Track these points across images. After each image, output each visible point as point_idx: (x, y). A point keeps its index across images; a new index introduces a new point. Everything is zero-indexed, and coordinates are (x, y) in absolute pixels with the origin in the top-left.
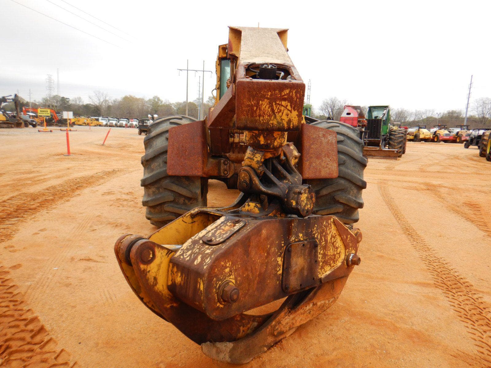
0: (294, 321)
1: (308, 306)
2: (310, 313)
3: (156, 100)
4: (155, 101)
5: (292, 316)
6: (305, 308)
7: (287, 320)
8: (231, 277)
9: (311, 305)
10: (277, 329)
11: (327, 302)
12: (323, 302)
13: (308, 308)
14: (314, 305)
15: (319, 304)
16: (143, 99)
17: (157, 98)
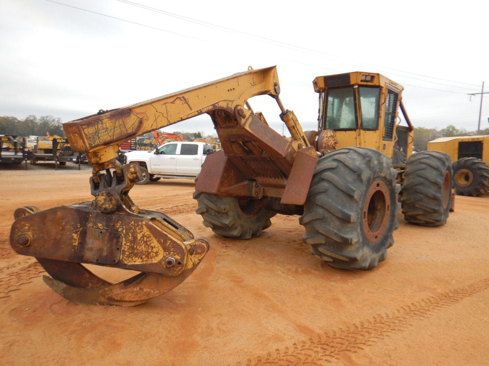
0: (124, 295)
1: (135, 288)
2: (137, 294)
3: (451, 130)
4: (449, 131)
5: (122, 291)
6: (133, 289)
7: (119, 292)
8: (29, 233)
9: (138, 288)
10: (108, 294)
11: (152, 292)
12: (148, 290)
13: (135, 289)
14: (140, 289)
15: (145, 290)
16: (434, 130)
17: (452, 127)
